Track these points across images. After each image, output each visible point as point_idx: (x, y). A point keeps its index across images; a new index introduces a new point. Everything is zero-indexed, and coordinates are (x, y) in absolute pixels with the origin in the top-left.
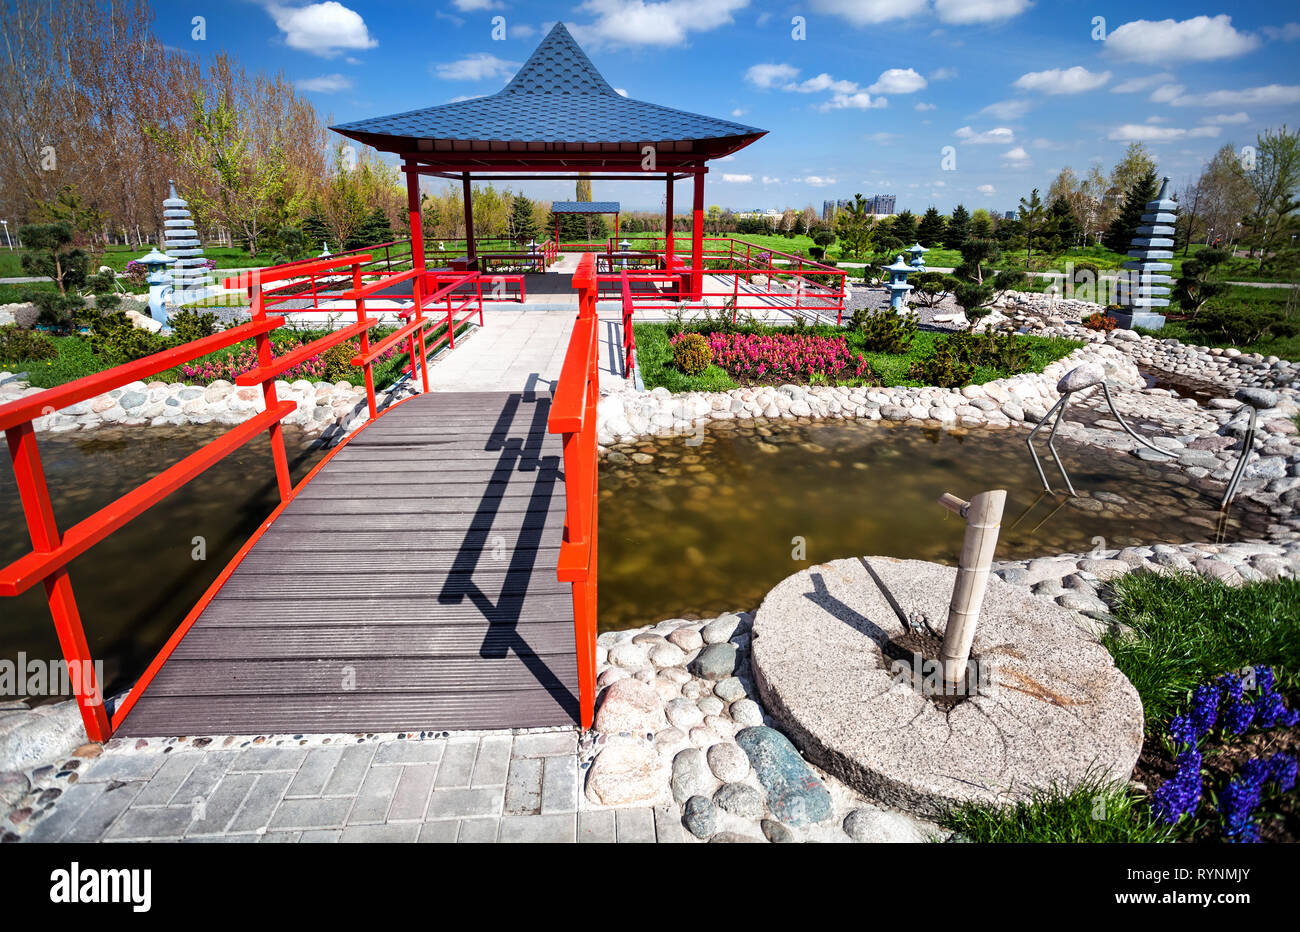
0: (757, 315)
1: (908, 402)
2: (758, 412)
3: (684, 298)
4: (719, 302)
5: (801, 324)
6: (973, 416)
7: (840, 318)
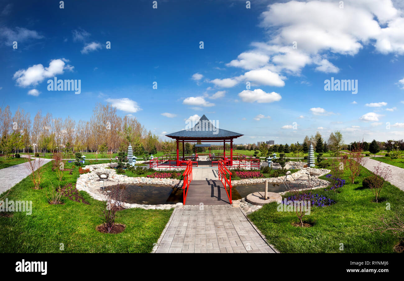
0: (244, 168)
1: (269, 180)
2: (245, 183)
3: (229, 165)
4: (237, 166)
5: (252, 170)
6: (279, 181)
7: (259, 168)
